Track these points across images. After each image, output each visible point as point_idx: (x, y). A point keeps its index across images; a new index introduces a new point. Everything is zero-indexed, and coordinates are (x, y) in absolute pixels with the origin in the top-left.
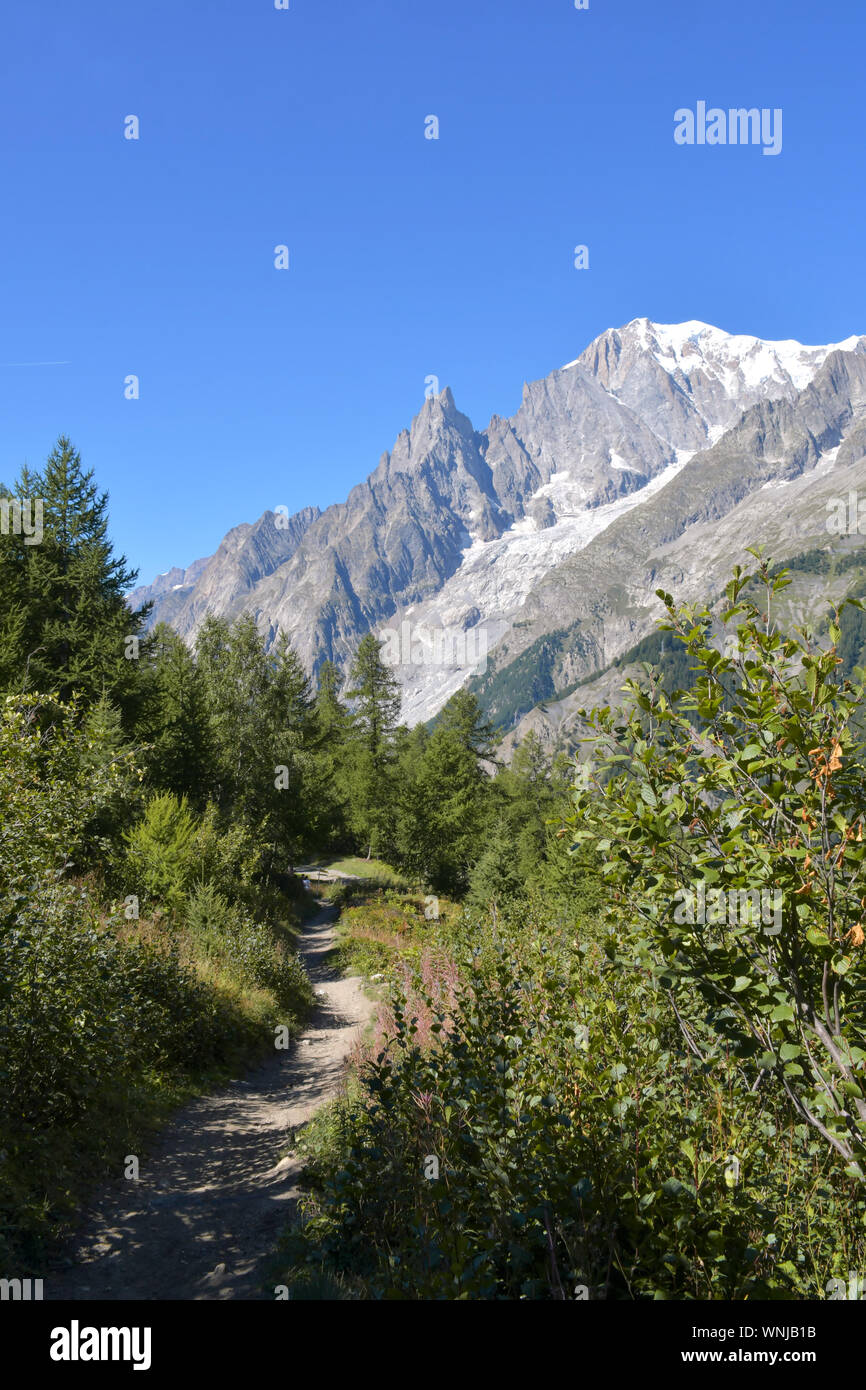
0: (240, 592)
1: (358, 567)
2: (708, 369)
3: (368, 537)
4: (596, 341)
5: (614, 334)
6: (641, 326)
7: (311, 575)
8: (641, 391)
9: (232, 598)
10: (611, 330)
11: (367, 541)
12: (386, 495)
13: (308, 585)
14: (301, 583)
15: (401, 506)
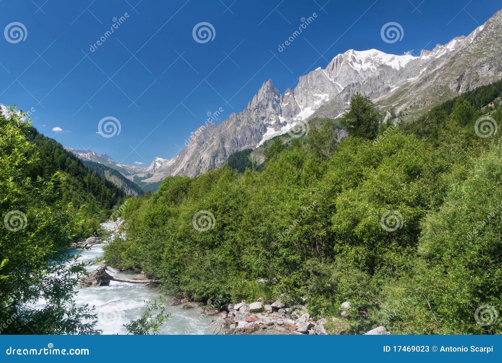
0: (198, 148)
1: (229, 140)
2: (373, 68)
3: (233, 130)
4: (334, 58)
5: (340, 56)
6: (350, 52)
7: (214, 143)
8: (344, 77)
9: (195, 150)
10: (340, 54)
11: (233, 131)
12: (241, 116)
13: (213, 145)
14: (212, 145)
15: (245, 120)
